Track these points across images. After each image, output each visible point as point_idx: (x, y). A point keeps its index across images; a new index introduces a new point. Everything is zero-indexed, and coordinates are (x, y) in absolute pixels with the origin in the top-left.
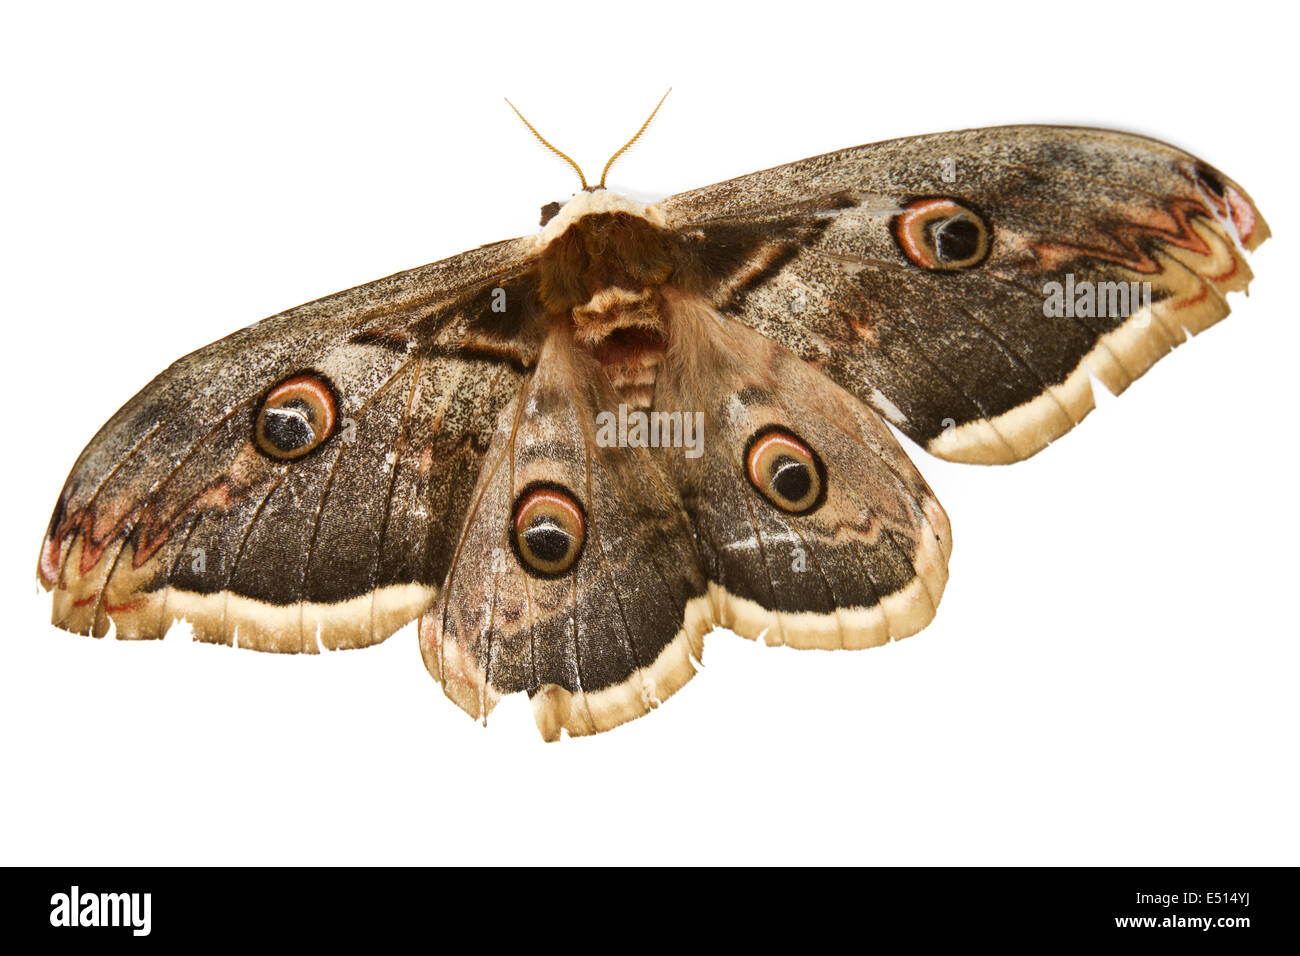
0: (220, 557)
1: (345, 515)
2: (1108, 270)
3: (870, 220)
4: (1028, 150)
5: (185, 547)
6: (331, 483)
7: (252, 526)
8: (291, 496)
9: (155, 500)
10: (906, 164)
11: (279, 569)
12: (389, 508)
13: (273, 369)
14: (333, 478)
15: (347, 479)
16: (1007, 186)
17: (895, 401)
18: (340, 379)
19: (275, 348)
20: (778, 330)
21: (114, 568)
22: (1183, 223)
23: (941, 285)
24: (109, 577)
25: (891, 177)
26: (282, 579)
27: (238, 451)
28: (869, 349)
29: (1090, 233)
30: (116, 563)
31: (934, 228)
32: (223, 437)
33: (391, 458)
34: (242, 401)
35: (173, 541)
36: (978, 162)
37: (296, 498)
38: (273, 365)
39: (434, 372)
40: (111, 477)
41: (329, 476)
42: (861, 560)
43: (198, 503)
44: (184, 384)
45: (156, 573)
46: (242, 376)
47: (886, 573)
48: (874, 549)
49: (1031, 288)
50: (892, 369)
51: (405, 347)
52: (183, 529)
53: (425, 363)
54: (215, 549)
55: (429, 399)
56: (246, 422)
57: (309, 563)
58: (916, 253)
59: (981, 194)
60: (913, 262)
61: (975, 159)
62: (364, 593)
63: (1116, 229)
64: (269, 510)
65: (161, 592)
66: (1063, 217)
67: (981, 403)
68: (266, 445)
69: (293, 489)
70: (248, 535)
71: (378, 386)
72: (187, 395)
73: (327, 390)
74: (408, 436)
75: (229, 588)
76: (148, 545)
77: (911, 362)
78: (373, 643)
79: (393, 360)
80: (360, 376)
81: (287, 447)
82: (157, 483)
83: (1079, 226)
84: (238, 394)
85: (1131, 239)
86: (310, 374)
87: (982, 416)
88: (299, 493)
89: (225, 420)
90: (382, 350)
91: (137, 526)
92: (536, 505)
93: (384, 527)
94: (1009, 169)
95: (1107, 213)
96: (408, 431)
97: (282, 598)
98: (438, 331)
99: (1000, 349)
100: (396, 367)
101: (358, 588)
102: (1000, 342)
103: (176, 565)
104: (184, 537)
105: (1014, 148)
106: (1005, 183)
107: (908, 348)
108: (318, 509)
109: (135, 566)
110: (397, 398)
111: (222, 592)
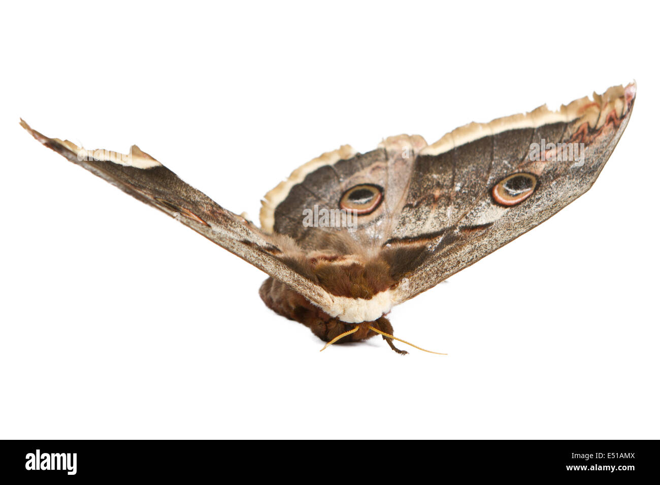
24: (600, 115)
33: (457, 189)
34: (547, 187)
38: (534, 203)
39: (441, 225)
41: (490, 174)
45: (575, 125)
53: (447, 226)
55: (441, 215)
56: (543, 181)
57: (493, 146)
65: (571, 119)
68: (529, 176)
73: (501, 203)
76: (583, 131)
78: (451, 132)
79: (466, 222)
86: (512, 206)
89: (555, 179)
92: (369, 207)
100: (464, 220)
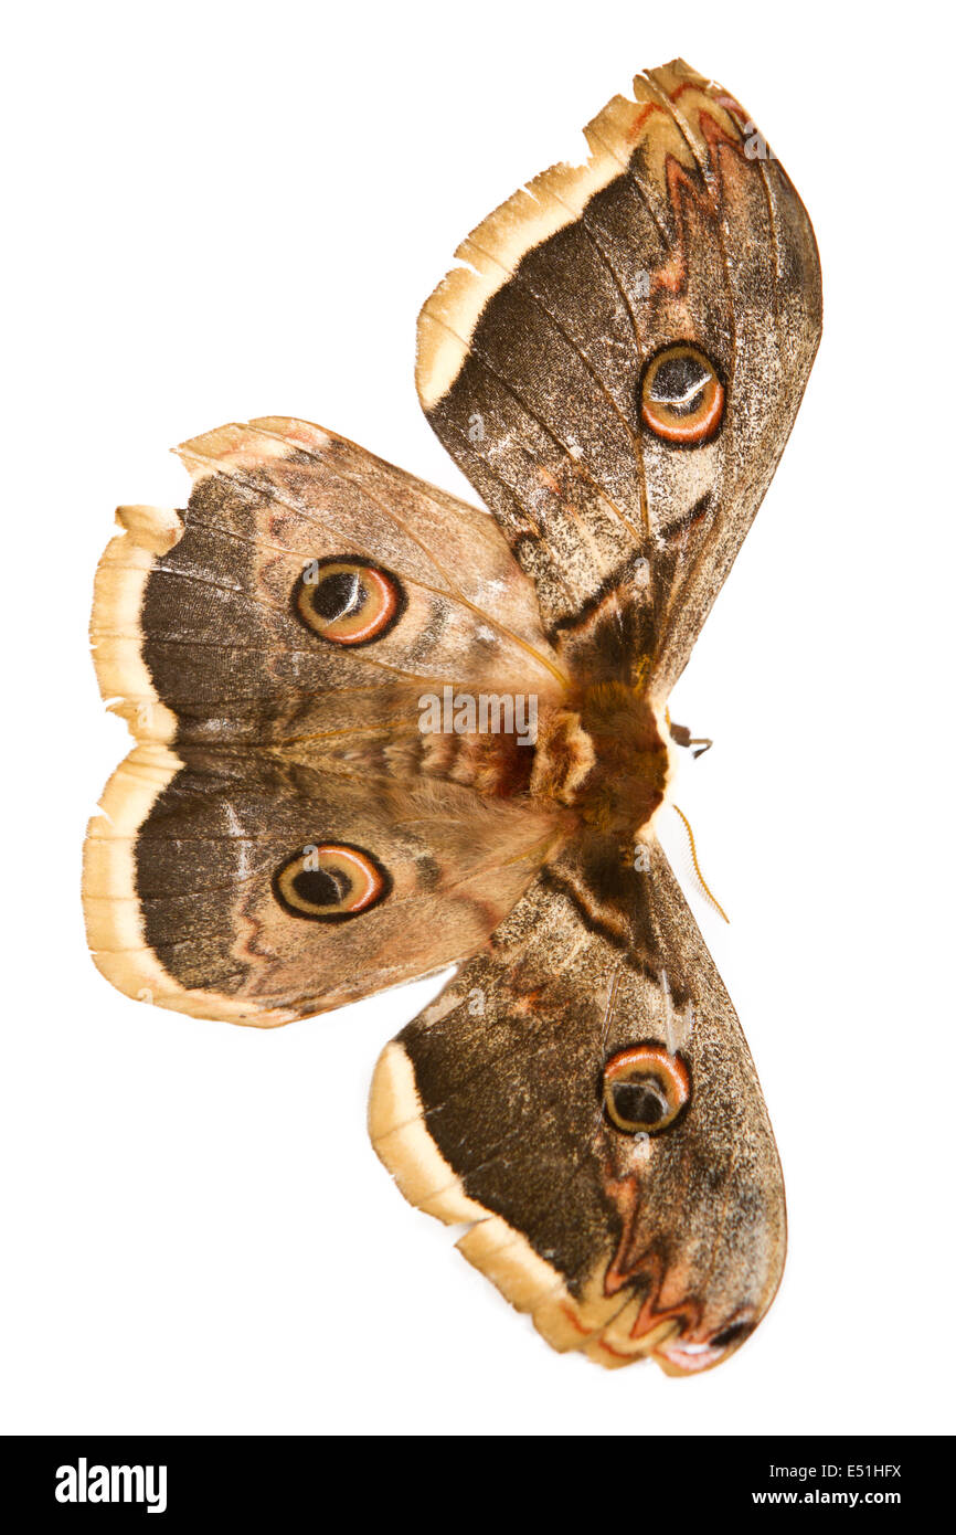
0: (615, 236)
1: (559, 373)
2: (606, 1248)
3: (660, 1021)
4: (753, 1176)
5: (650, 211)
6: (599, 383)
7: (619, 285)
8: (617, 339)
9: (713, 220)
10: (730, 1060)
11: (561, 279)
12: (533, 416)
13: (742, 409)
14: (603, 389)
15: (590, 399)
16: (706, 1155)
17: (448, 1019)
18: (684, 459)
19: (759, 425)
20: (526, 918)
21: (684, 137)
22: (671, 1313)
23: (585, 1082)
25: (712, 1045)
26: (549, 275)
27: (696, 324)
28: (506, 1006)
29: (652, 1230)
30: (687, 143)
31: (651, 1082)
32: (719, 322)
33: (576, 452)
34: (737, 361)
35: (664, 206)
36: (735, 1127)
37: (610, 342)
38: (746, 412)
39: (620, 545)
40: (768, 203)
41: (606, 387)
42: (209, 938)
43: (678, 253)
44: (795, 323)
45: (648, 169)
46: (760, 379)
47: (189, 960)
48: (224, 954)
49: (582, 1171)
50: (484, 1024)
51: (665, 537)
52: (667, 223)
53: (636, 543)
54: (626, 237)
55: (600, 523)
56: (716, 351)
57: (543, 309)
58: (623, 1061)
59: (694, 1130)
60: (612, 1057)
61: (739, 1125)
62: (475, 336)
63: (657, 1253)
64: (620, 310)
65: (626, 160)
66: (671, 1206)
67: (442, 1111)
68: (681, 352)
69: (621, 345)
70: (614, 275)
71: (649, 488)
72: (784, 319)
73: (684, 440)
74: (583, 480)
75: (580, 222)
76: (680, 182)
77: (491, 1045)
78: (423, 311)
79: (662, 518)
80: (672, 478)
81: (663, 371)
82: (728, 232)
83: (661, 1220)
84: (746, 362)
85: (647, 1268)
86: (711, 436)
87: (426, 1110)
88: (613, 349)
89: (733, 334)
90: (678, 515)
91: (704, 185)
93: (519, 400)
94: (729, 1157)
95: (677, 1247)
96: (589, 484)
97: (530, 261)
98: (653, 574)
99: (509, 1135)
100: (653, 516)
101: (483, 334)
102: (518, 1136)
103: (640, 193)
104: (659, 219)
105: (754, 1162)
106: (709, 1153)
107: (507, 1043)
108: (585, 354)
109: (670, 157)
110: (626, 497)
111: (581, 212)
